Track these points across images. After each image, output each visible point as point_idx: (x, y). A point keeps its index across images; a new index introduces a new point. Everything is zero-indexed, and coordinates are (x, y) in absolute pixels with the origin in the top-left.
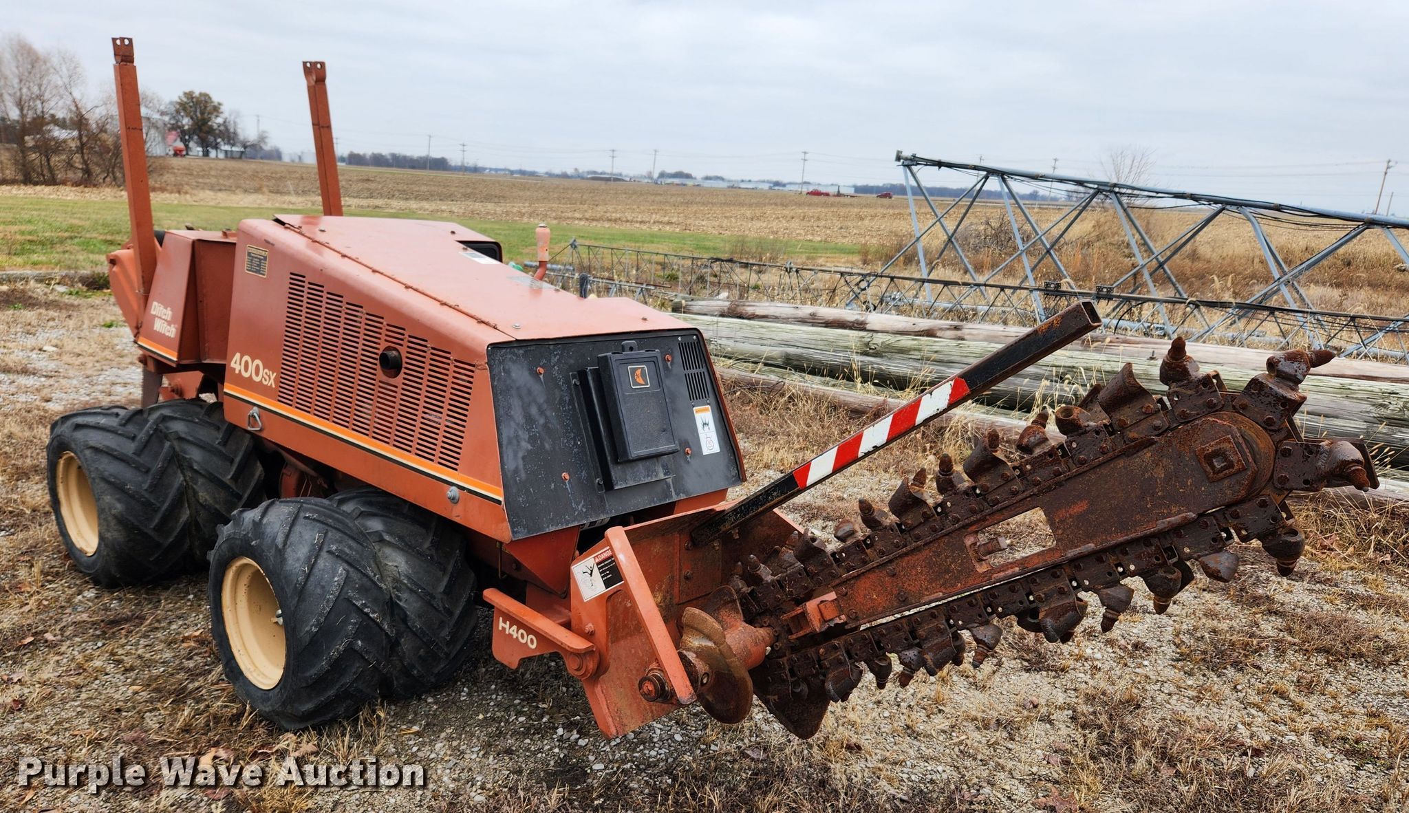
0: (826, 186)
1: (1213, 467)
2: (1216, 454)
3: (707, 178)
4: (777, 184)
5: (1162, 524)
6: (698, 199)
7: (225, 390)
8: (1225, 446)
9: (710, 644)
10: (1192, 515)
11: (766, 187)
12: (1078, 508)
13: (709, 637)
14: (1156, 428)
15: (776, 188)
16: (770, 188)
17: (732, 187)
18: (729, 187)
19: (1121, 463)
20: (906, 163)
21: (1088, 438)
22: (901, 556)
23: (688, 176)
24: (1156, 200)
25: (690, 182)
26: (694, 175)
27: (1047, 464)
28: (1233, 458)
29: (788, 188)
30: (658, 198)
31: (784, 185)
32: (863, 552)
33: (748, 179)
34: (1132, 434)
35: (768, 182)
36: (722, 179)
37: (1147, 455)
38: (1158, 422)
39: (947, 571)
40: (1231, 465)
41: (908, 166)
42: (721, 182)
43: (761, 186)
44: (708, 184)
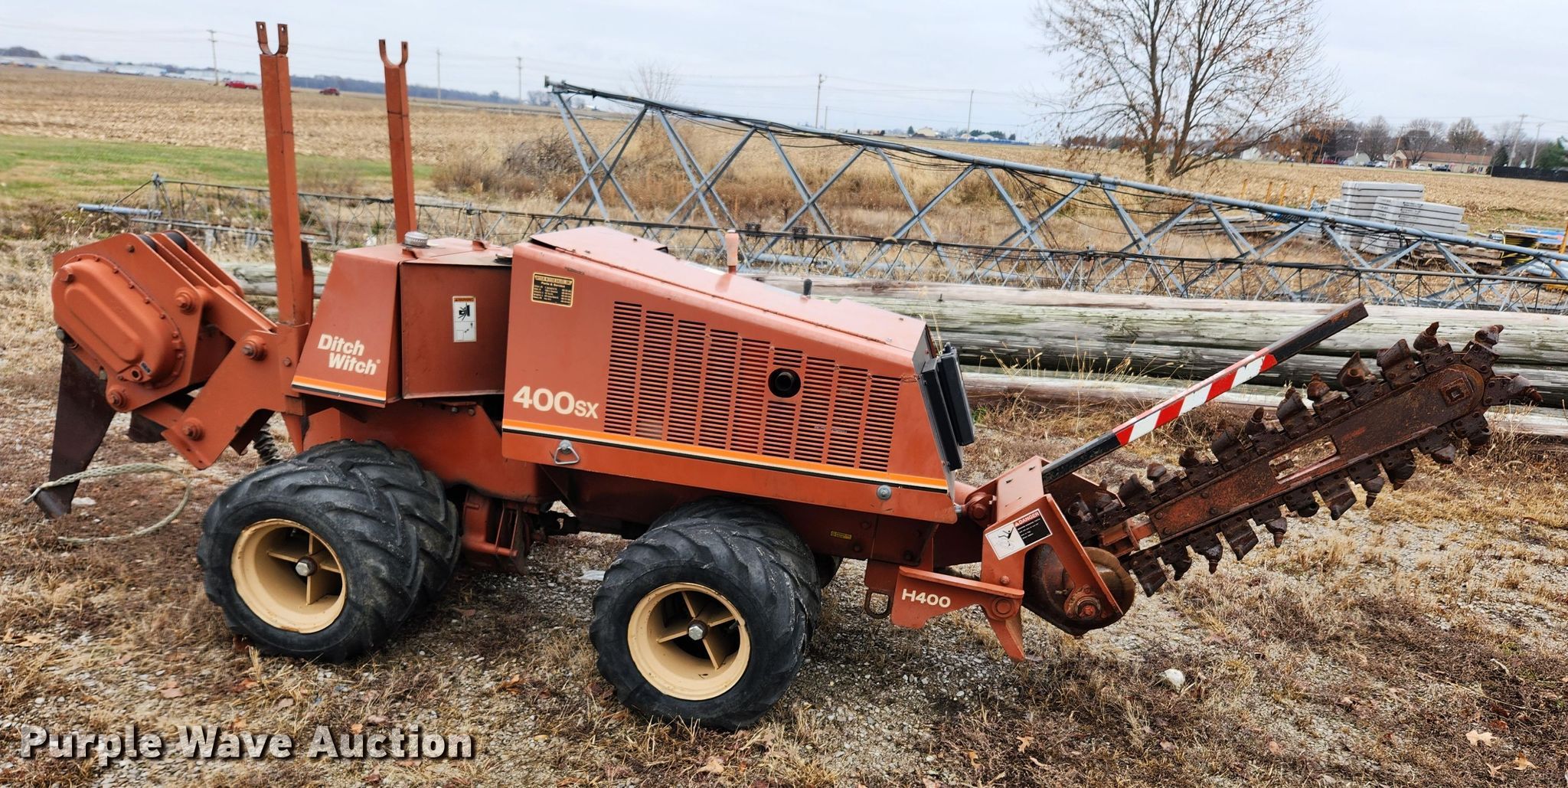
0: (242, 74)
1: (1451, 398)
2: (1453, 390)
3: (64, 58)
4: (170, 69)
5: (1414, 436)
6: (77, 89)
7: (504, 427)
8: (1460, 384)
9: (1108, 571)
10: (1435, 427)
11: (156, 72)
12: (1357, 433)
13: (1107, 566)
14: (1413, 377)
15: (172, 75)
16: (163, 75)
17: (107, 72)
18: (102, 72)
19: (1390, 401)
20: (557, 90)
21: (1367, 387)
22: (1216, 483)
23: (33, 54)
24: (805, 140)
25: (38, 63)
26: (42, 52)
27: (1336, 407)
28: (1464, 391)
29: (188, 75)
30: (14, 87)
31: (182, 71)
32: (1180, 484)
33: (126, 61)
34: (1397, 383)
35: (160, 67)
36: (87, 60)
37: (1408, 394)
38: (1414, 374)
39: (1254, 487)
40: (1462, 395)
41: (558, 94)
42: (87, 64)
43: (149, 71)
44: (67, 66)
